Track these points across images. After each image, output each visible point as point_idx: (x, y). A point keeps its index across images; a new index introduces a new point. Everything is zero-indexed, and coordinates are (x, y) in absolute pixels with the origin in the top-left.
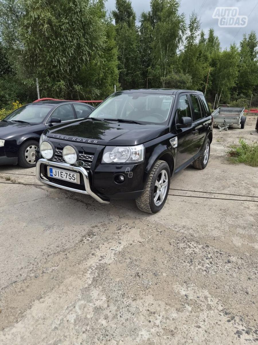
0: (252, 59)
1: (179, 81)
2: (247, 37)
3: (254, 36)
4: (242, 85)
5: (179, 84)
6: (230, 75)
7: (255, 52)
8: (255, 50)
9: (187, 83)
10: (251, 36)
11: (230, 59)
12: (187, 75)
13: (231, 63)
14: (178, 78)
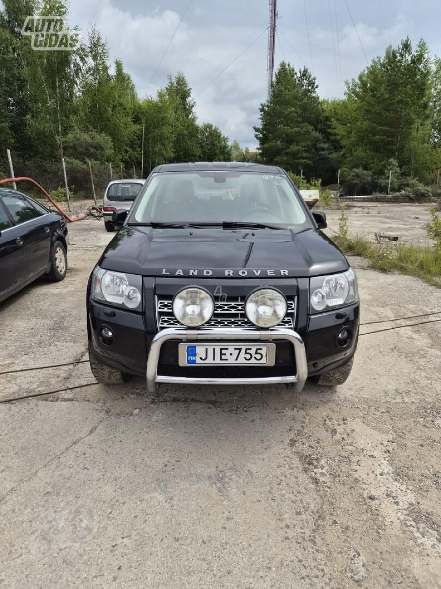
0: (187, 116)
1: (91, 146)
2: (174, 81)
3: (183, 80)
4: (180, 155)
5: (92, 150)
6: (165, 139)
7: (189, 106)
8: (187, 102)
9: (105, 149)
10: (179, 79)
11: (160, 113)
12: (104, 135)
13: (163, 119)
14: (89, 140)
